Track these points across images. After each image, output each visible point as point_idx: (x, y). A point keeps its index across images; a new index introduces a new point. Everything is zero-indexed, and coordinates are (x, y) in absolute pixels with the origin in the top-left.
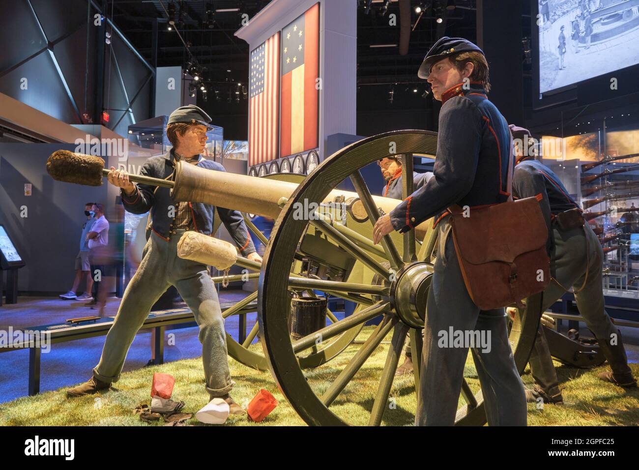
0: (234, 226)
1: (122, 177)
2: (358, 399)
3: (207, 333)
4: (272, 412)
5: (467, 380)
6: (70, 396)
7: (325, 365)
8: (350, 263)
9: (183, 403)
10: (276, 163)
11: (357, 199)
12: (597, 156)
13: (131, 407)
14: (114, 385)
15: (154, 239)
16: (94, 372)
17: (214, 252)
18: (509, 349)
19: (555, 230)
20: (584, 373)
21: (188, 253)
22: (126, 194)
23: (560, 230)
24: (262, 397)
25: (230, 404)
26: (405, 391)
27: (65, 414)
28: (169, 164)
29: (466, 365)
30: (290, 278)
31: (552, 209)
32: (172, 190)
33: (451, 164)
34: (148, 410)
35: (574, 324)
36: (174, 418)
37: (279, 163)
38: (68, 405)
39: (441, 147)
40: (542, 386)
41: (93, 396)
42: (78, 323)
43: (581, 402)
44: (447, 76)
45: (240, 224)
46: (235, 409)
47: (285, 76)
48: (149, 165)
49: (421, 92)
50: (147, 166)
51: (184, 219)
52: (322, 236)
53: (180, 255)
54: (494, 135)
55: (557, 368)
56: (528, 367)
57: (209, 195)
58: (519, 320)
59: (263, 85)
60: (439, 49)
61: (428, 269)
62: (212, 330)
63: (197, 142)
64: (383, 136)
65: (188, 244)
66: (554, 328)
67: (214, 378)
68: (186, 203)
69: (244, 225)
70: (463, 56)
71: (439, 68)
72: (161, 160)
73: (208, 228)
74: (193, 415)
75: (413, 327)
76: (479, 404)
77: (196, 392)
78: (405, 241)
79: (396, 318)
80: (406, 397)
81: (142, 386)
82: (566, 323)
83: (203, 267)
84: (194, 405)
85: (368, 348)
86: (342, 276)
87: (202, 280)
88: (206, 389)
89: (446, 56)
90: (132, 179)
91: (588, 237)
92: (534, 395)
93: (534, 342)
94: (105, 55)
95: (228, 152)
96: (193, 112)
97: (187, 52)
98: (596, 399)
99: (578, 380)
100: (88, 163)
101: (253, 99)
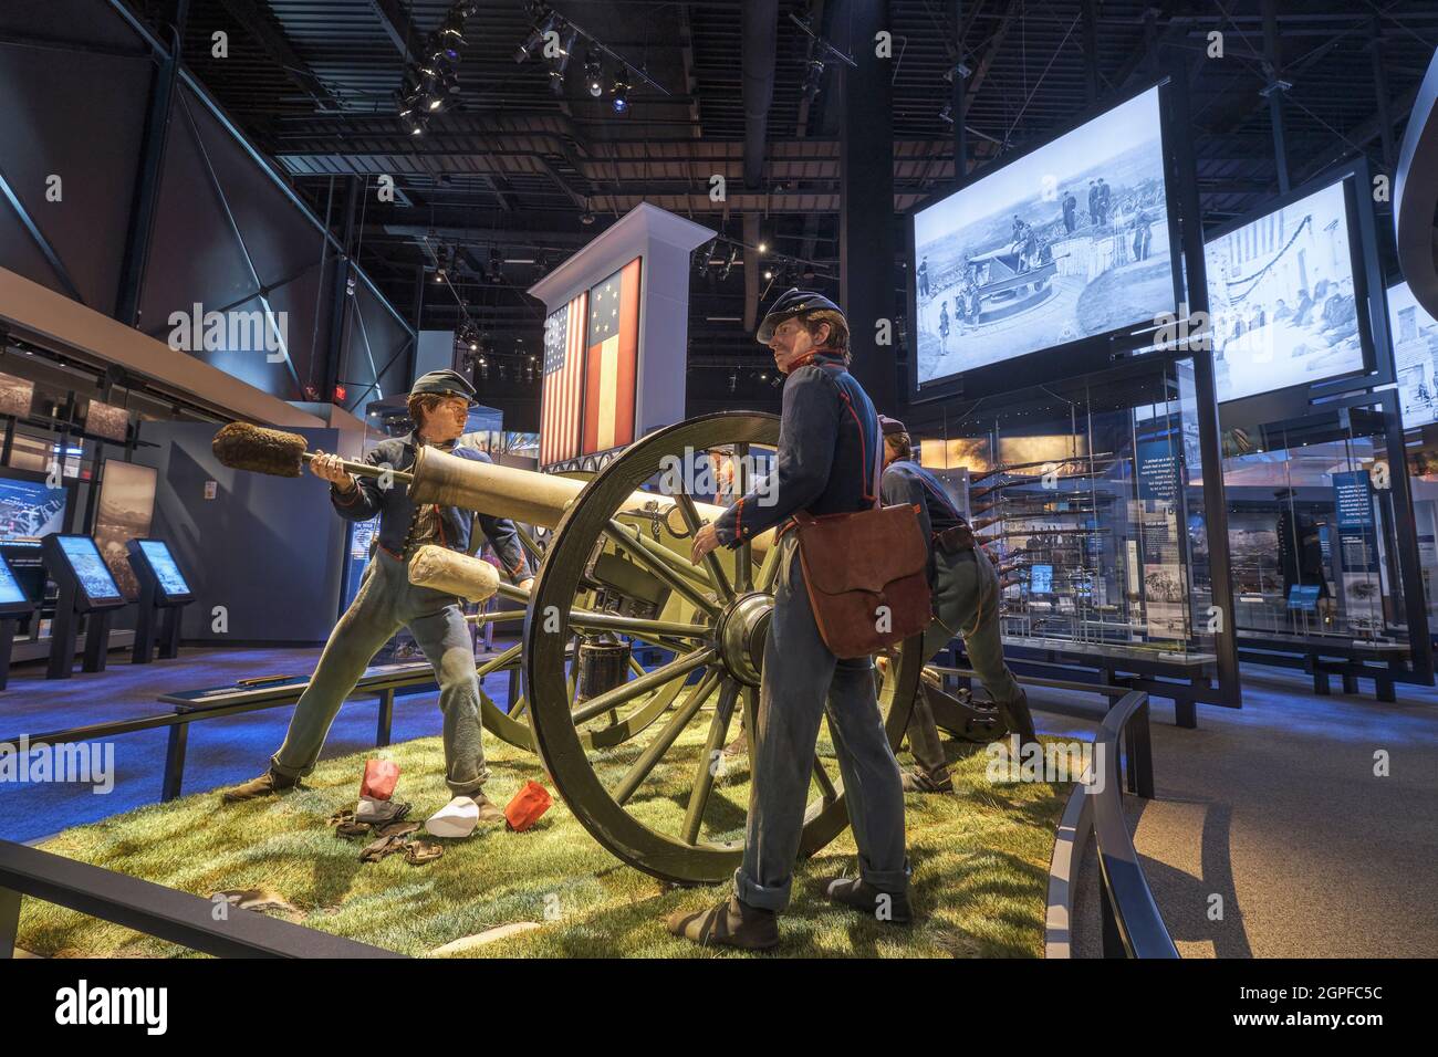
0: (502, 540)
1: (333, 465)
2: (672, 791)
3: (452, 696)
4: (544, 815)
5: (823, 760)
6: (229, 800)
7: (629, 741)
8: (664, 594)
9: (408, 806)
10: (577, 463)
11: (675, 507)
12: (989, 466)
13: (327, 815)
14: (305, 781)
15: (380, 559)
16: (273, 760)
17: (464, 576)
18: (878, 716)
19: (937, 554)
20: (980, 748)
21: (425, 577)
22: (339, 492)
23: (944, 553)
24: (529, 792)
25: (480, 805)
26: (737, 778)
27: (215, 830)
28: (410, 451)
29: (819, 738)
30: (572, 613)
31: (933, 525)
32: (409, 486)
33: (798, 455)
34: (352, 820)
35: (965, 682)
36: (392, 831)
37: (581, 463)
38: (223, 815)
39: (784, 431)
40: (926, 768)
41: (266, 800)
42: (256, 685)
43: (976, 790)
44: (795, 340)
45: (510, 538)
46: (488, 812)
47: (593, 349)
48: (380, 451)
49: (771, 379)
50: (376, 452)
51: (428, 529)
52: (626, 556)
53: (412, 580)
54: (855, 419)
55: (944, 742)
56: (905, 741)
57: (465, 496)
58: (892, 676)
59: (562, 360)
60: (786, 305)
61: (768, 602)
62: (459, 692)
63: (453, 422)
64: (709, 418)
65: (424, 563)
66: (939, 686)
67: (459, 766)
68: (432, 506)
69: (517, 541)
70: (816, 315)
71: (785, 330)
72: (398, 444)
73: (462, 542)
74: (422, 824)
75: (747, 684)
76: (839, 796)
77: (433, 788)
78: (738, 564)
79: (724, 671)
80: (740, 787)
81: (348, 782)
82: (954, 680)
83: (452, 599)
84: (427, 808)
85: (683, 716)
86: (651, 613)
87: (448, 619)
88: (447, 783)
89: (794, 313)
90: (348, 468)
91: (980, 564)
92: (915, 781)
93: (913, 705)
94: (344, 311)
95: (514, 448)
96: (449, 379)
97: (462, 313)
98: (997, 786)
99: (973, 760)
100: (280, 443)
101: (548, 377)
